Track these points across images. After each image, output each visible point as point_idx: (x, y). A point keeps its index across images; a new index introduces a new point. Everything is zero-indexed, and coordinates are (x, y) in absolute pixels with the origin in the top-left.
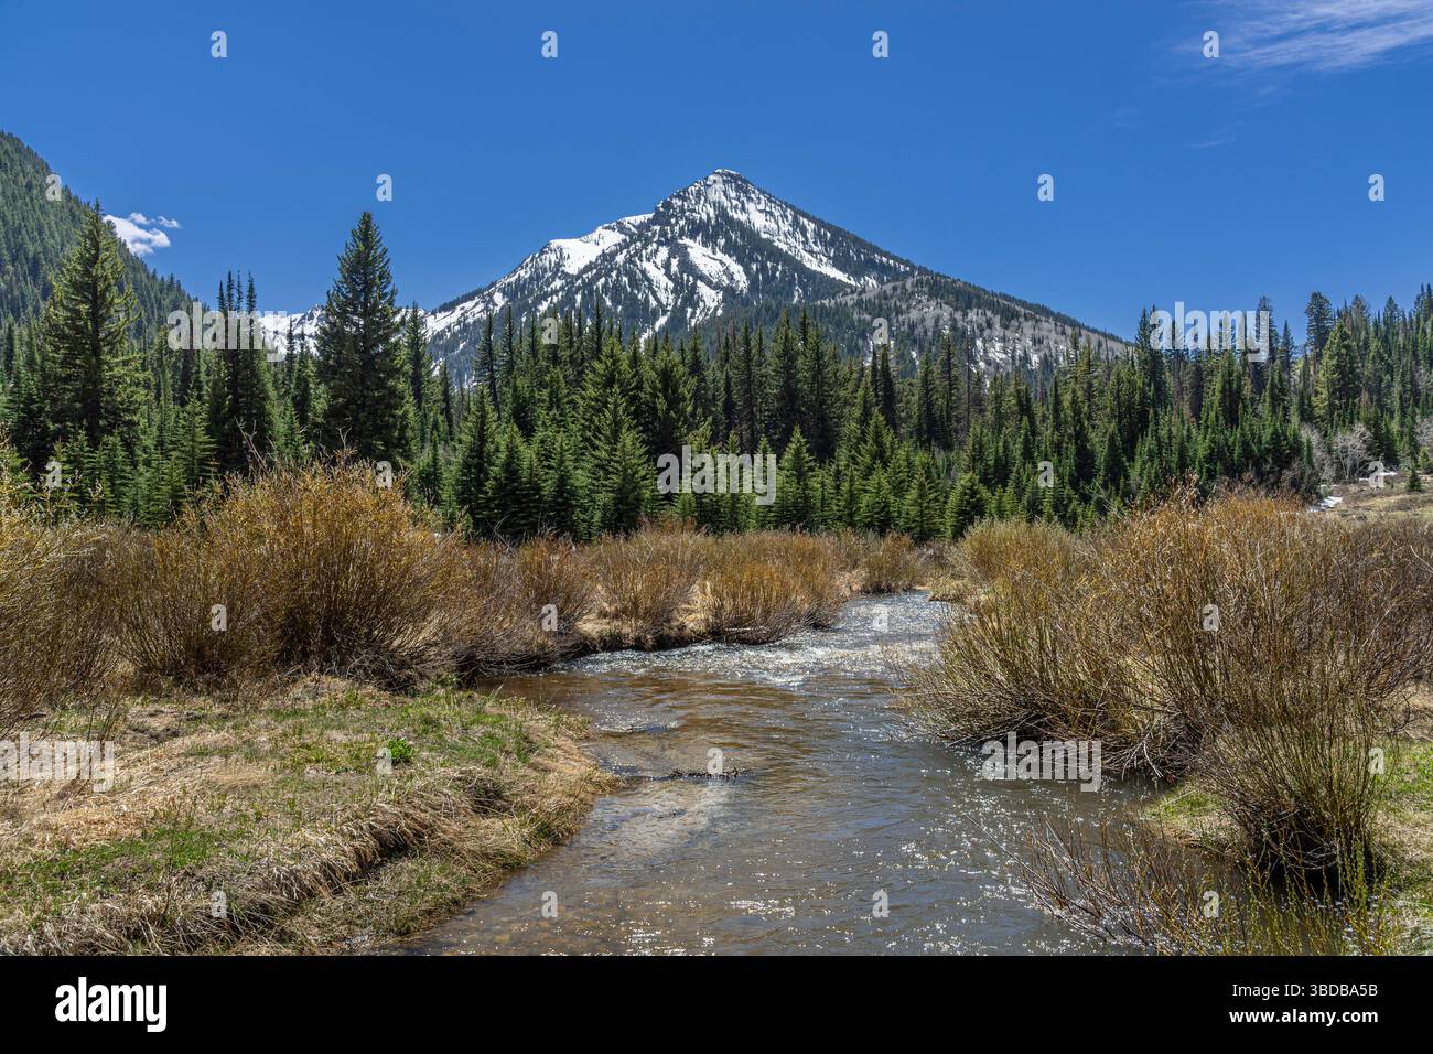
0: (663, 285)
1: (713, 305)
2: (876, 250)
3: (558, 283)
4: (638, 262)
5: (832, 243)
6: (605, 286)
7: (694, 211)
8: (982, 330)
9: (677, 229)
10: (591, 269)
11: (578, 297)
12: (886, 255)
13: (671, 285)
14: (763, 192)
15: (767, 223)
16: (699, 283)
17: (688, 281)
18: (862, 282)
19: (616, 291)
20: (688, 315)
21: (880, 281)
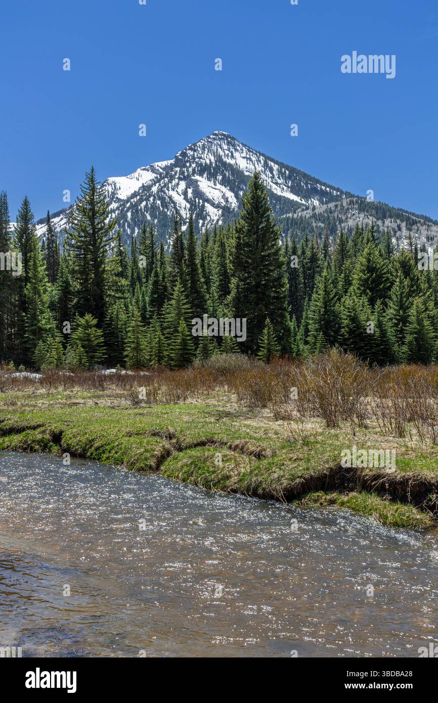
0: (183, 206)
1: (216, 218)
2: (318, 181)
3: (114, 205)
4: (167, 191)
5: (289, 178)
6: (146, 206)
7: (201, 158)
8: (395, 232)
9: (190, 170)
10: (136, 196)
11: (129, 214)
12: (324, 184)
13: (188, 206)
14: (245, 145)
15: (248, 166)
16: (206, 204)
17: (199, 203)
18: (310, 202)
19: (153, 209)
20: (200, 225)
21: (321, 202)
